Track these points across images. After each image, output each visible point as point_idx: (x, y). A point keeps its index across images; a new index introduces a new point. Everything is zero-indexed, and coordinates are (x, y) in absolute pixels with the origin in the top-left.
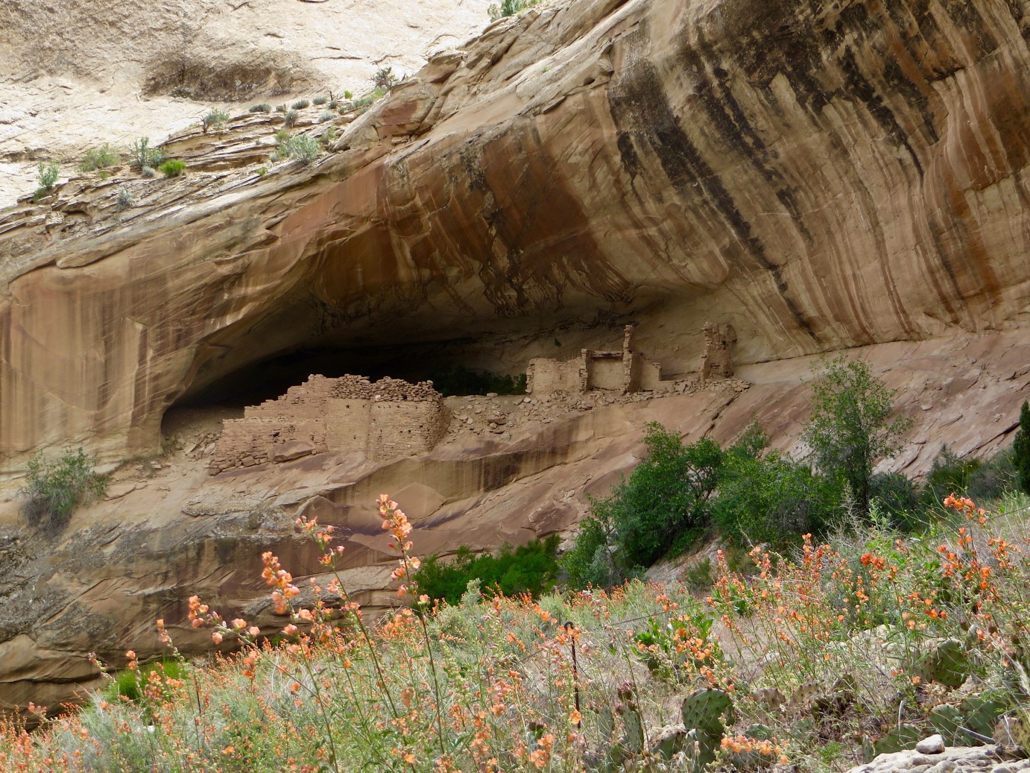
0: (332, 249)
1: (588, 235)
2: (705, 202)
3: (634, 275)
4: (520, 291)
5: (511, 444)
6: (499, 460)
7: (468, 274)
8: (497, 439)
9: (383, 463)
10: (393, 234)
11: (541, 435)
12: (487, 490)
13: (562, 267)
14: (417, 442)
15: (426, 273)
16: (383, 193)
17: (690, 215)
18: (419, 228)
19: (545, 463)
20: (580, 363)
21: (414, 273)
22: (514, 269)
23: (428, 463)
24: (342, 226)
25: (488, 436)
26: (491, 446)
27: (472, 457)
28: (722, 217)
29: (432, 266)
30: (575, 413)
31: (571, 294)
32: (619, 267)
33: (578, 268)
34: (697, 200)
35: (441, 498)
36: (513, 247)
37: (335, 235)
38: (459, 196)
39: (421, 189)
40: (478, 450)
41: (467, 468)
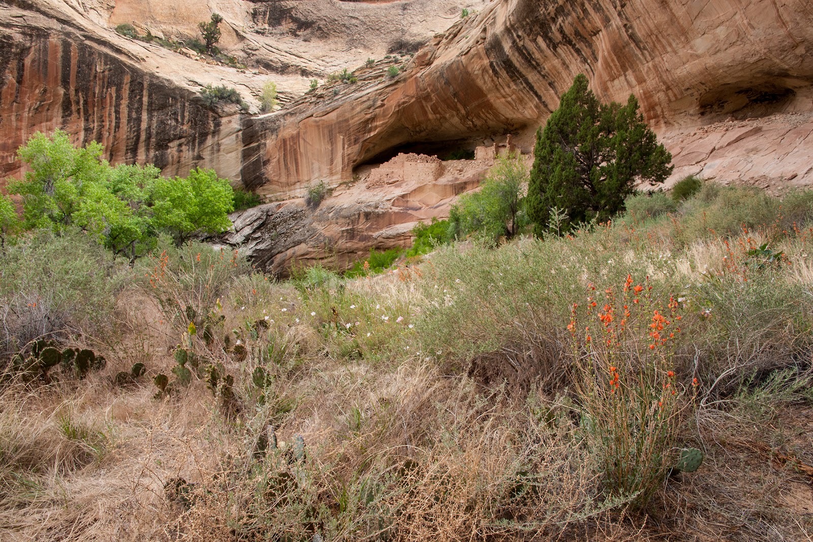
0: (404, 108)
1: (488, 101)
2: (524, 88)
3: (508, 116)
4: (472, 122)
5: (464, 178)
6: (459, 184)
7: (453, 116)
8: (459, 176)
9: (419, 185)
10: (423, 102)
11: (474, 175)
12: (456, 195)
13: (483, 113)
14: (431, 178)
15: (438, 116)
16: (418, 87)
17: (521, 93)
18: (431, 100)
19: (475, 186)
20: (493, 148)
21: (434, 116)
22: (468, 114)
23: (434, 185)
24: (406, 99)
25: (456, 175)
26: (457, 179)
27: (450, 183)
28: (531, 93)
29: (440, 113)
30: (487, 167)
31: (491, 123)
32: (502, 113)
33: (489, 113)
34: (521, 87)
35: (440, 198)
36: (465, 106)
37: (404, 103)
38: (441, 87)
39: (429, 85)
40: (451, 181)
41: (448, 187)
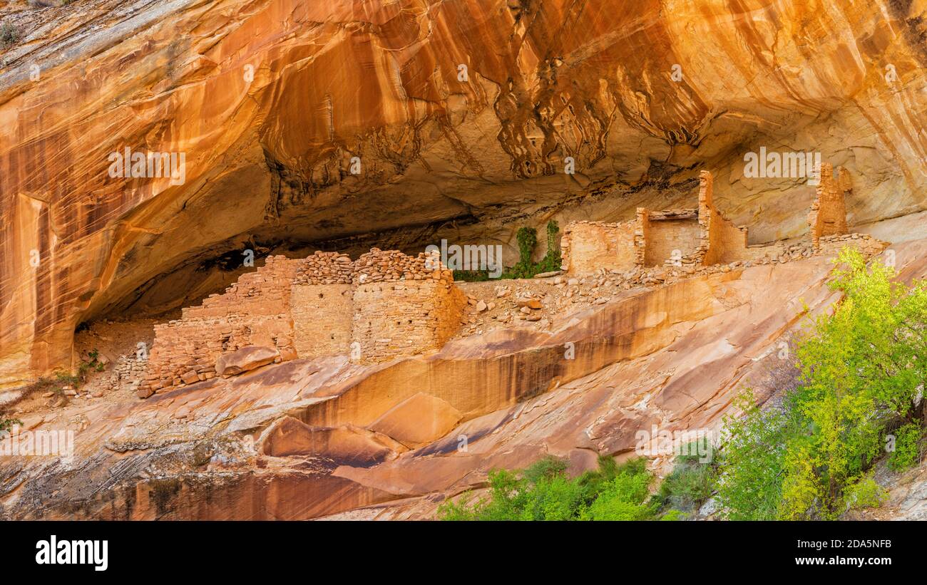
0: (292, 77)
1: (661, 27)
4: (549, 131)
5: (554, 333)
6: (536, 356)
7: (481, 104)
8: (533, 328)
9: (374, 367)
10: (376, 45)
11: (593, 320)
12: (520, 400)
14: (421, 336)
15: (421, 106)
18: (415, 34)
19: (599, 359)
20: (636, 226)
21: (405, 108)
22: (546, 95)
23: (437, 363)
24: (307, 37)
25: (518, 323)
26: (524, 338)
27: (499, 354)
29: (431, 98)
30: (639, 290)
33: (637, 87)
35: (455, 413)
36: (547, 55)
37: (295, 54)
40: (506, 344)
41: (492, 370)
